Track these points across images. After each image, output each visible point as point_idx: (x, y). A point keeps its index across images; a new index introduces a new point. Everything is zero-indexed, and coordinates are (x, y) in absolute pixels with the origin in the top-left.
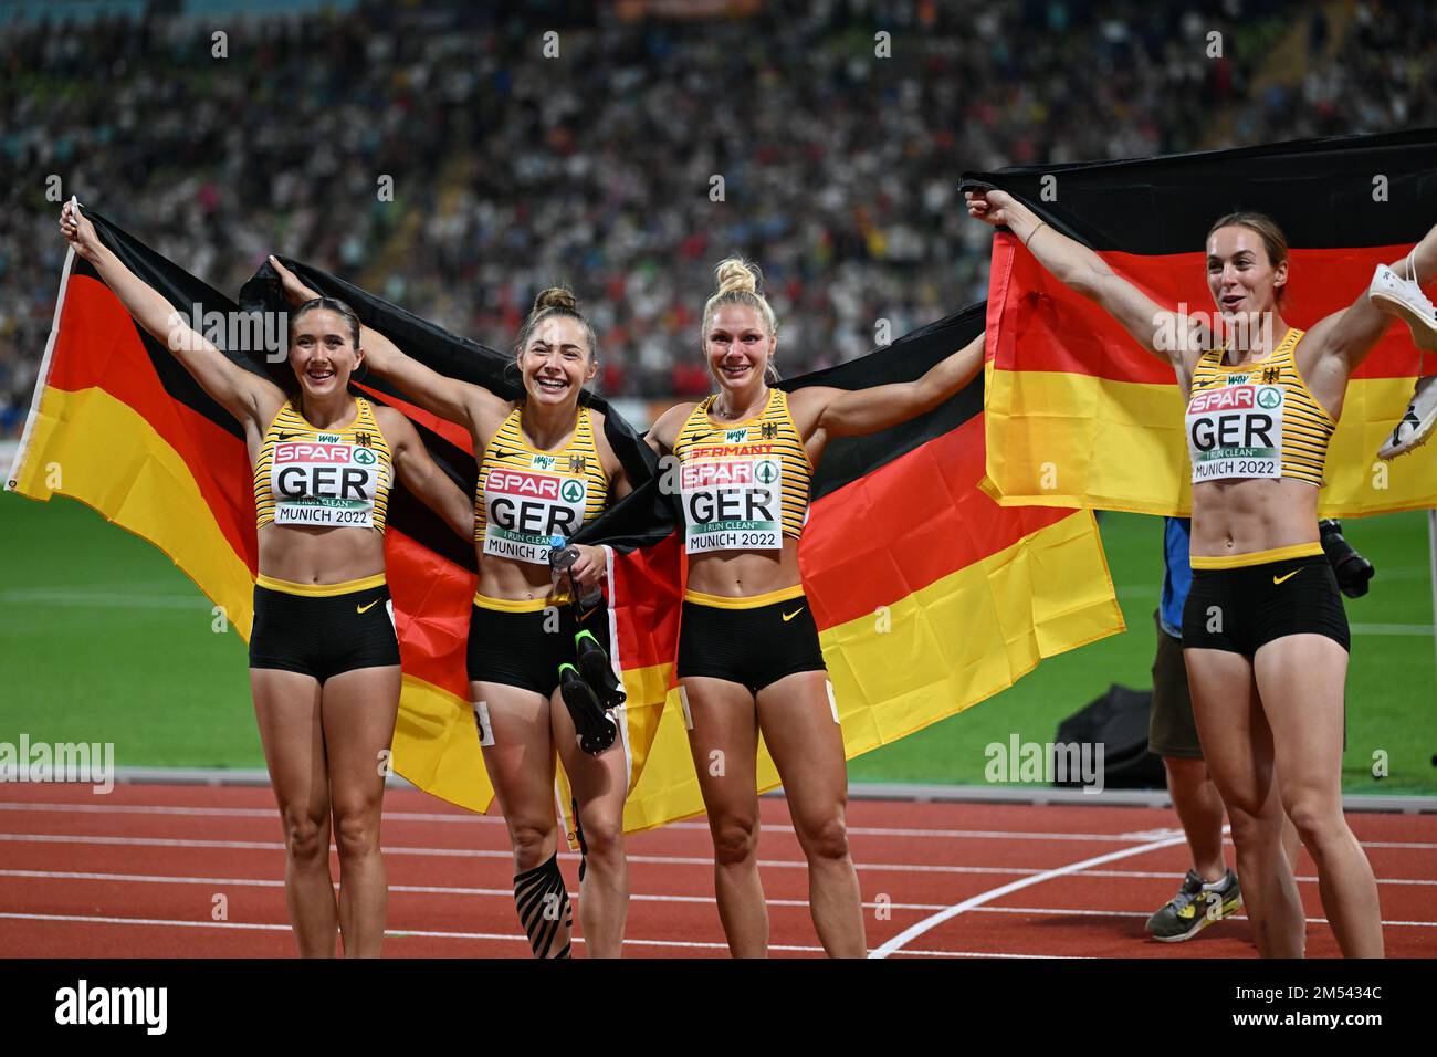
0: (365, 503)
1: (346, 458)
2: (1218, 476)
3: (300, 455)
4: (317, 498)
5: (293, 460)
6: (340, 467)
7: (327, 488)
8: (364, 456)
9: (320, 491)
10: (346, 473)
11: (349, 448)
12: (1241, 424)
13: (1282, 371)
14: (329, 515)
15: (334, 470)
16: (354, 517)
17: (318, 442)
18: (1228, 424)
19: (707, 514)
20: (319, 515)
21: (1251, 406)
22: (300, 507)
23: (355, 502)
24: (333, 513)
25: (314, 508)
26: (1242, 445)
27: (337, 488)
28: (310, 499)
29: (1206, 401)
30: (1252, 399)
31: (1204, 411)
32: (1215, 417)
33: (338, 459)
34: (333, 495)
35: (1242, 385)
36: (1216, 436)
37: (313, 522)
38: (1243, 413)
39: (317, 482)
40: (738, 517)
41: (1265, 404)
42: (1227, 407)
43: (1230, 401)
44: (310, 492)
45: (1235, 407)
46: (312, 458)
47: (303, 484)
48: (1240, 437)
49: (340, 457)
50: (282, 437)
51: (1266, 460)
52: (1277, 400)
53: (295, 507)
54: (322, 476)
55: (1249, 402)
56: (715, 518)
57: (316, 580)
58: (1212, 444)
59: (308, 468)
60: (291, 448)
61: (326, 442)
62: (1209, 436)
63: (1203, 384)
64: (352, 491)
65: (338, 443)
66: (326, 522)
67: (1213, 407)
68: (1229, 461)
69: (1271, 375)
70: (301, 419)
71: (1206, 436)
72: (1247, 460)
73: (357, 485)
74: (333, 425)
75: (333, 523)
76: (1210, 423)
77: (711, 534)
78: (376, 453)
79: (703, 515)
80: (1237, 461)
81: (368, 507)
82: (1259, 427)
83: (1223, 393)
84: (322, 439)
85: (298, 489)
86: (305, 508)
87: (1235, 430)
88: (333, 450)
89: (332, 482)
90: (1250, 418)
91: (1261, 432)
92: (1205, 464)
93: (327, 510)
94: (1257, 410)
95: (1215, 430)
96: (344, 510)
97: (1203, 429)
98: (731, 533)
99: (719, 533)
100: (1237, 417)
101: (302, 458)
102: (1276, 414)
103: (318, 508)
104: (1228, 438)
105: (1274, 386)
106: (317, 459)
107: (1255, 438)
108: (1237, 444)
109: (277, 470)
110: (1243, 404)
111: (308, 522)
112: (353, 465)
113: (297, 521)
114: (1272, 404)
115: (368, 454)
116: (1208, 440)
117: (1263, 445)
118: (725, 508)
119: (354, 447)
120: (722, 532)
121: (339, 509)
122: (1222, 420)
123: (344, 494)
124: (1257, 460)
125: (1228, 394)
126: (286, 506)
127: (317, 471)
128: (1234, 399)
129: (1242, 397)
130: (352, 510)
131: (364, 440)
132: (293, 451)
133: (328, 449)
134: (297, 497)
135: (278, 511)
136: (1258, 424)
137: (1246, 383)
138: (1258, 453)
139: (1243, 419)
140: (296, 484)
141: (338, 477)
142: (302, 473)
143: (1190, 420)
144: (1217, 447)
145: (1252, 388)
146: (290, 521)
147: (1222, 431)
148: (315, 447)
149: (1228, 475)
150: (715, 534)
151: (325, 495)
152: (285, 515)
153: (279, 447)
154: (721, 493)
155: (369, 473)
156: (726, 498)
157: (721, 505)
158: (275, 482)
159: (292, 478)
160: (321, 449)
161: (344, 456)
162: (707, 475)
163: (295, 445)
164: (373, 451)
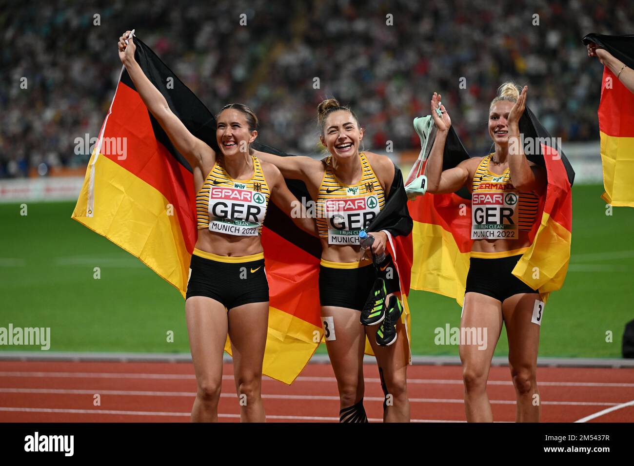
0: (257, 224)
1: (249, 199)
3: (225, 195)
4: (233, 221)
5: (221, 198)
6: (246, 204)
7: (238, 215)
8: (258, 198)
9: (235, 217)
10: (249, 207)
11: (251, 193)
14: (239, 230)
15: (243, 206)
16: (250, 231)
17: (234, 188)
19: (481, 220)
20: (233, 229)
22: (223, 224)
23: (252, 223)
24: (241, 229)
25: (231, 225)
27: (244, 215)
28: (229, 221)
33: (245, 200)
34: (241, 219)
37: (229, 233)
39: (233, 211)
40: (495, 223)
44: (229, 217)
46: (231, 197)
47: (226, 212)
50: (215, 182)
53: (220, 224)
54: (237, 208)
56: (484, 223)
59: (229, 203)
60: (220, 190)
61: (238, 188)
64: (251, 217)
65: (245, 189)
66: (237, 234)
73: (254, 215)
74: (242, 177)
75: (240, 234)
77: (482, 230)
78: (265, 196)
79: (479, 220)
81: (258, 226)
84: (237, 186)
85: (223, 214)
86: (226, 224)
88: (243, 193)
89: (241, 212)
93: (238, 227)
96: (246, 227)
98: (492, 231)
99: (486, 230)
101: (227, 197)
106: (234, 199)
109: (212, 203)
111: (227, 232)
112: (253, 203)
113: (221, 231)
115: (260, 197)
118: (489, 217)
119: (254, 192)
120: (487, 230)
121: (244, 227)
123: (247, 219)
126: (216, 222)
127: (234, 205)
130: (249, 227)
131: (257, 187)
132: (221, 192)
133: (240, 192)
134: (223, 219)
135: (211, 225)
140: (222, 211)
141: (245, 210)
142: (226, 206)
146: (217, 231)
148: (233, 191)
150: (484, 230)
151: (237, 219)
152: (214, 227)
153: (213, 189)
154: (488, 209)
155: (260, 208)
156: (490, 212)
157: (488, 215)
158: (210, 210)
159: (220, 208)
160: (236, 192)
161: (248, 197)
162: (482, 199)
163: (223, 189)
164: (261, 194)
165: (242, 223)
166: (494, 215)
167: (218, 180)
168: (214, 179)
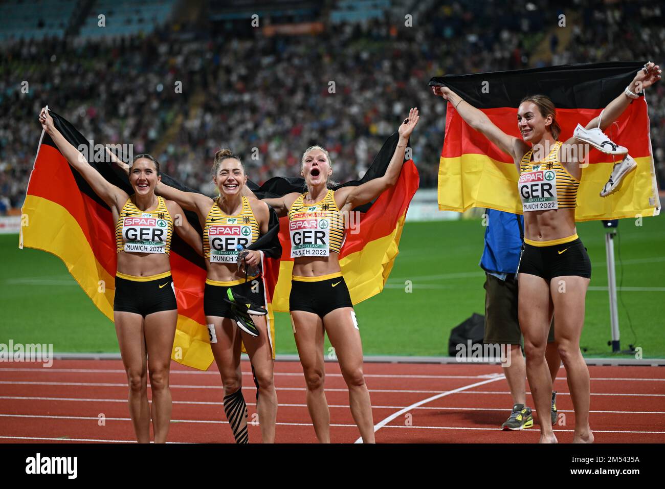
0: (162, 243)
2: (532, 210)
3: (134, 222)
4: (142, 241)
5: (132, 225)
6: (151, 228)
7: (146, 237)
8: (162, 223)
9: (143, 238)
10: (154, 230)
11: (155, 220)
12: (539, 188)
13: (554, 164)
14: (147, 248)
15: (149, 229)
16: (157, 249)
17: (142, 217)
18: (534, 188)
19: (299, 241)
20: (142, 248)
21: (543, 180)
22: (135, 245)
23: (158, 243)
24: (148, 248)
25: (140, 245)
26: (540, 196)
27: (150, 237)
28: (139, 241)
29: (525, 177)
31: (525, 182)
32: (529, 185)
33: (151, 225)
34: (148, 240)
36: (530, 193)
37: (140, 251)
38: (540, 183)
39: (142, 234)
40: (311, 243)
41: (548, 178)
42: (533, 180)
43: (534, 178)
44: (139, 238)
45: (536, 181)
46: (140, 224)
47: (136, 235)
48: (539, 193)
50: (127, 214)
51: (551, 202)
52: (553, 176)
53: (132, 245)
54: (144, 232)
55: (542, 178)
56: (302, 243)
57: (142, 275)
58: (529, 196)
59: (138, 228)
61: (146, 217)
62: (527, 193)
63: (524, 169)
64: (156, 238)
65: (151, 217)
66: (145, 251)
67: (528, 181)
68: (536, 203)
69: (550, 166)
70: (135, 207)
72: (543, 203)
74: (148, 209)
75: (148, 251)
76: (527, 187)
78: (167, 222)
79: (298, 242)
80: (539, 203)
81: (163, 245)
82: (547, 189)
83: (531, 174)
84: (144, 215)
86: (137, 245)
87: (537, 190)
88: (149, 221)
89: (148, 234)
90: (543, 185)
91: (548, 191)
92: (527, 204)
93: (146, 246)
94: (545, 181)
95: (529, 190)
96: (153, 246)
97: (525, 190)
98: (308, 249)
99: (303, 249)
100: (537, 185)
101: (136, 224)
102: (553, 183)
103: (142, 245)
104: (535, 194)
105: (551, 170)
106: (141, 225)
107: (545, 193)
109: (125, 229)
110: (539, 179)
111: (138, 251)
112: (157, 227)
113: (133, 251)
114: (551, 178)
115: (163, 222)
116: (527, 195)
117: (549, 196)
118: (305, 239)
119: (158, 219)
121: (151, 246)
122: (532, 186)
124: (547, 202)
125: (533, 175)
126: (129, 244)
127: (142, 230)
129: (539, 176)
130: (156, 246)
131: (161, 216)
132: (132, 221)
133: (146, 220)
134: (134, 241)
135: (125, 247)
136: (546, 187)
138: (547, 199)
139: (540, 185)
140: (133, 235)
141: (151, 232)
142: (135, 230)
143: (520, 186)
144: (531, 197)
145: (542, 172)
146: (131, 251)
147: (532, 191)
148: (141, 219)
149: (536, 209)
150: (301, 249)
151: (145, 240)
152: (128, 248)
153: (126, 219)
154: (304, 232)
155: (164, 230)
156: (306, 235)
157: (304, 237)
158: (124, 235)
159: (131, 232)
160: (144, 220)
161: (153, 223)
162: (299, 225)
163: (132, 218)
164: (165, 221)
165: (150, 242)
166: (310, 237)
167: (129, 212)
168: (126, 212)
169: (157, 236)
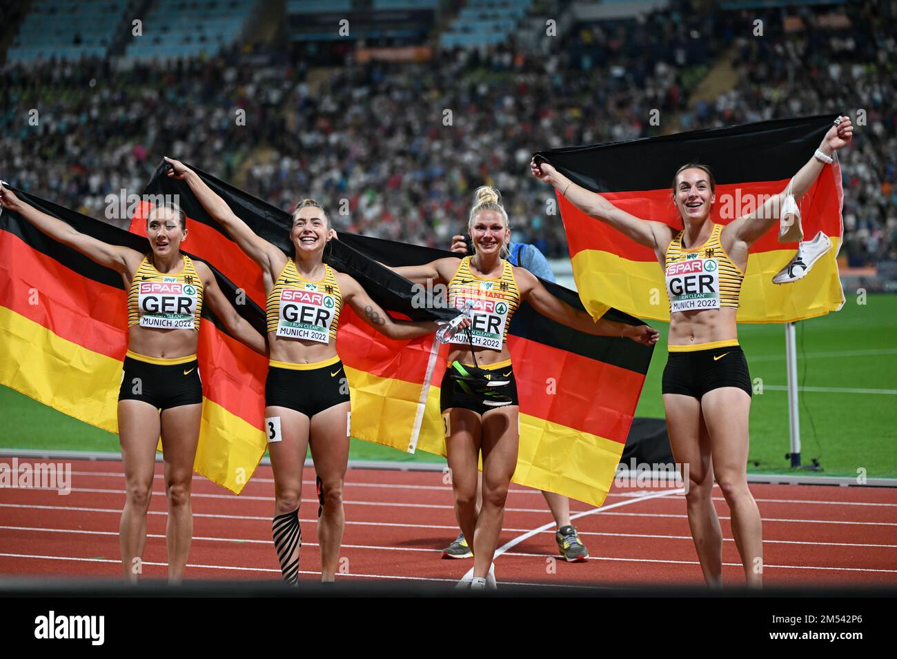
1: (180, 292)
2: (686, 309)
3: (155, 290)
5: (151, 292)
6: (177, 297)
7: (170, 308)
8: (189, 290)
9: (166, 310)
10: (180, 299)
11: (181, 285)
12: (697, 281)
13: (715, 250)
14: (171, 323)
15: (173, 298)
16: (184, 324)
17: (164, 282)
18: (689, 281)
20: (165, 323)
21: (701, 271)
22: (155, 318)
23: (185, 315)
24: (173, 322)
25: (163, 319)
26: (698, 292)
27: (175, 308)
28: (163, 315)
29: (676, 268)
30: (701, 267)
31: (676, 274)
32: (682, 277)
33: (176, 292)
34: (173, 312)
35: (695, 259)
36: (683, 288)
37: (162, 327)
38: (697, 275)
39: (164, 305)
41: (708, 269)
42: (688, 272)
43: (689, 268)
44: (160, 310)
45: (693, 272)
46: (161, 291)
47: (157, 306)
48: (696, 288)
49: (177, 291)
50: (144, 278)
51: (711, 299)
52: (714, 266)
53: (151, 318)
54: (167, 301)
55: (700, 269)
57: (163, 356)
58: (682, 292)
59: (159, 297)
60: (149, 285)
61: (169, 282)
62: (680, 287)
63: (673, 259)
64: (183, 310)
65: (175, 282)
66: (169, 327)
67: (680, 272)
68: (692, 301)
69: (710, 253)
70: (153, 268)
71: (678, 288)
72: (702, 300)
73: (186, 306)
74: (171, 271)
75: (173, 327)
76: (679, 281)
78: (195, 288)
80: (696, 300)
81: (192, 318)
83: (685, 264)
84: (166, 280)
85: (154, 308)
86: (157, 319)
87: (694, 284)
88: (173, 286)
89: (172, 305)
90: (701, 277)
91: (707, 284)
92: (679, 302)
93: (169, 320)
94: (704, 273)
95: (682, 284)
96: (179, 320)
97: (676, 284)
100: (694, 277)
101: (157, 292)
102: (715, 274)
103: (164, 319)
104: (690, 288)
105: (712, 259)
106: (163, 292)
107: (705, 287)
108: (695, 291)
109: (141, 298)
110: (696, 270)
111: (159, 327)
112: (184, 296)
113: (152, 326)
114: (712, 269)
115: (191, 289)
116: (679, 290)
117: (709, 291)
119: (184, 285)
121: (176, 320)
122: (686, 279)
123: (179, 312)
124: (707, 299)
125: (688, 265)
126: (146, 317)
127: (164, 299)
128: (691, 267)
129: (696, 266)
130: (182, 320)
131: (189, 280)
132: (151, 287)
133: (170, 286)
134: (154, 313)
135: (142, 320)
136: (706, 280)
137: (697, 258)
138: (707, 296)
139: (698, 278)
140: (152, 306)
141: (176, 302)
142: (156, 300)
143: (669, 279)
144: (684, 293)
145: (701, 261)
146: (148, 325)
147: (687, 285)
148: (162, 285)
149: (692, 308)
151: (168, 312)
152: (145, 322)
153: (142, 284)
155: (192, 299)
158: (140, 304)
159: (150, 303)
160: (166, 286)
161: (179, 290)
163: (152, 284)
164: (193, 287)
165: (174, 315)
169: (184, 308)
